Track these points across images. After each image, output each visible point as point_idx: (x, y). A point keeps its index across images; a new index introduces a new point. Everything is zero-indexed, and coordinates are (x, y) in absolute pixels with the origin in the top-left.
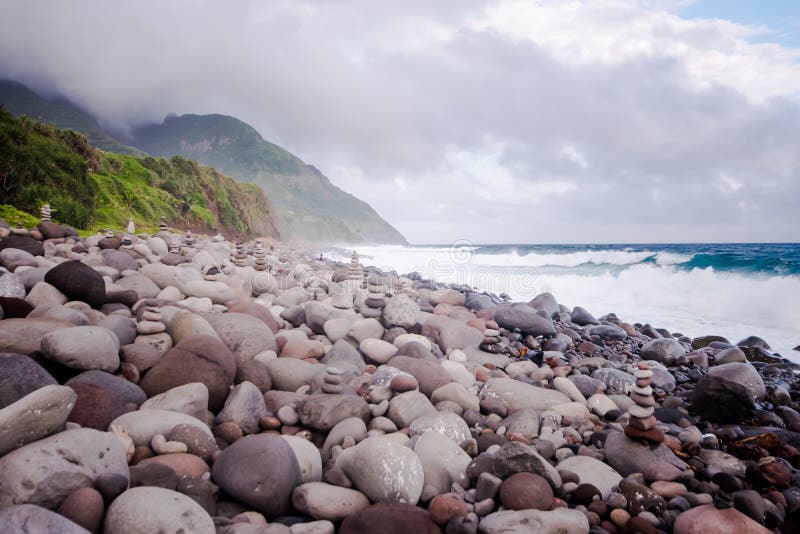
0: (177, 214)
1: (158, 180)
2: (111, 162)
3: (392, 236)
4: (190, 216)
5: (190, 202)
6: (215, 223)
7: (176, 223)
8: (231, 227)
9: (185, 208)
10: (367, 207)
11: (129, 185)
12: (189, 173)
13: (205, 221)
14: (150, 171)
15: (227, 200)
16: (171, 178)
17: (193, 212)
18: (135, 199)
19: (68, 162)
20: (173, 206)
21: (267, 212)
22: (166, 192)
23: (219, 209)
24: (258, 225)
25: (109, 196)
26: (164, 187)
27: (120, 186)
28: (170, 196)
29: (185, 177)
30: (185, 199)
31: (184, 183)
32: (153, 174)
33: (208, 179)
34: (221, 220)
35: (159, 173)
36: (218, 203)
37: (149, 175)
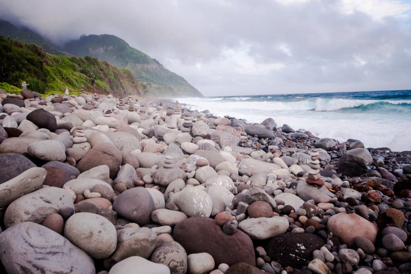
0: (89, 85)
1: (79, 68)
2: (55, 60)
3: (195, 93)
4: (95, 86)
5: (95, 78)
6: (108, 89)
7: (89, 90)
8: (116, 91)
9: (93, 82)
10: (182, 79)
11: (64, 71)
12: (94, 64)
13: (103, 88)
14: (74, 64)
15: (113, 78)
16: (85, 67)
17: (97, 84)
18: (67, 78)
19: (33, 60)
20: (87, 81)
21: (134, 83)
22: (83, 74)
23: (110, 82)
24: (129, 89)
25: (55, 77)
26: (82, 72)
27: (60, 72)
28: (85, 76)
29: (92, 66)
30: (93, 77)
31: (92, 69)
32: (76, 65)
33: (104, 67)
34: (111, 87)
35: (79, 65)
36: (109, 79)
37: (74, 66)
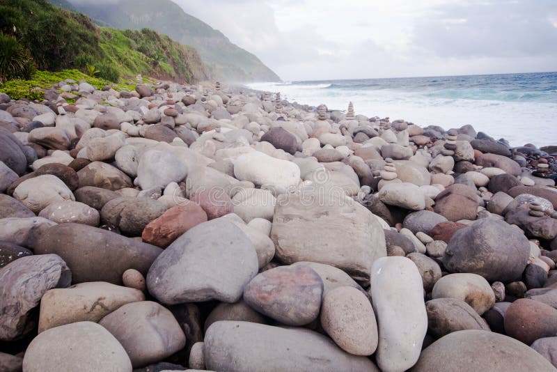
0: (151, 68)
1: (136, 46)
2: (106, 34)
3: (272, 77)
4: (158, 69)
5: (158, 59)
6: (174, 74)
7: (151, 74)
8: (182, 75)
9: (155, 64)
10: (254, 57)
11: (119, 49)
12: (154, 40)
13: (168, 72)
14: (129, 39)
15: (178, 58)
16: (143, 43)
17: (160, 66)
18: (125, 59)
20: (147, 62)
21: (200, 64)
22: (141, 53)
23: (174, 63)
24: (196, 72)
25: (111, 58)
26: (139, 50)
27: (115, 50)
28: (145, 56)
29: (152, 42)
30: (155, 58)
31: (152, 47)
32: (132, 41)
33: (166, 43)
34: (176, 71)
35: (136, 40)
36: (173, 60)
37: (129, 42)
